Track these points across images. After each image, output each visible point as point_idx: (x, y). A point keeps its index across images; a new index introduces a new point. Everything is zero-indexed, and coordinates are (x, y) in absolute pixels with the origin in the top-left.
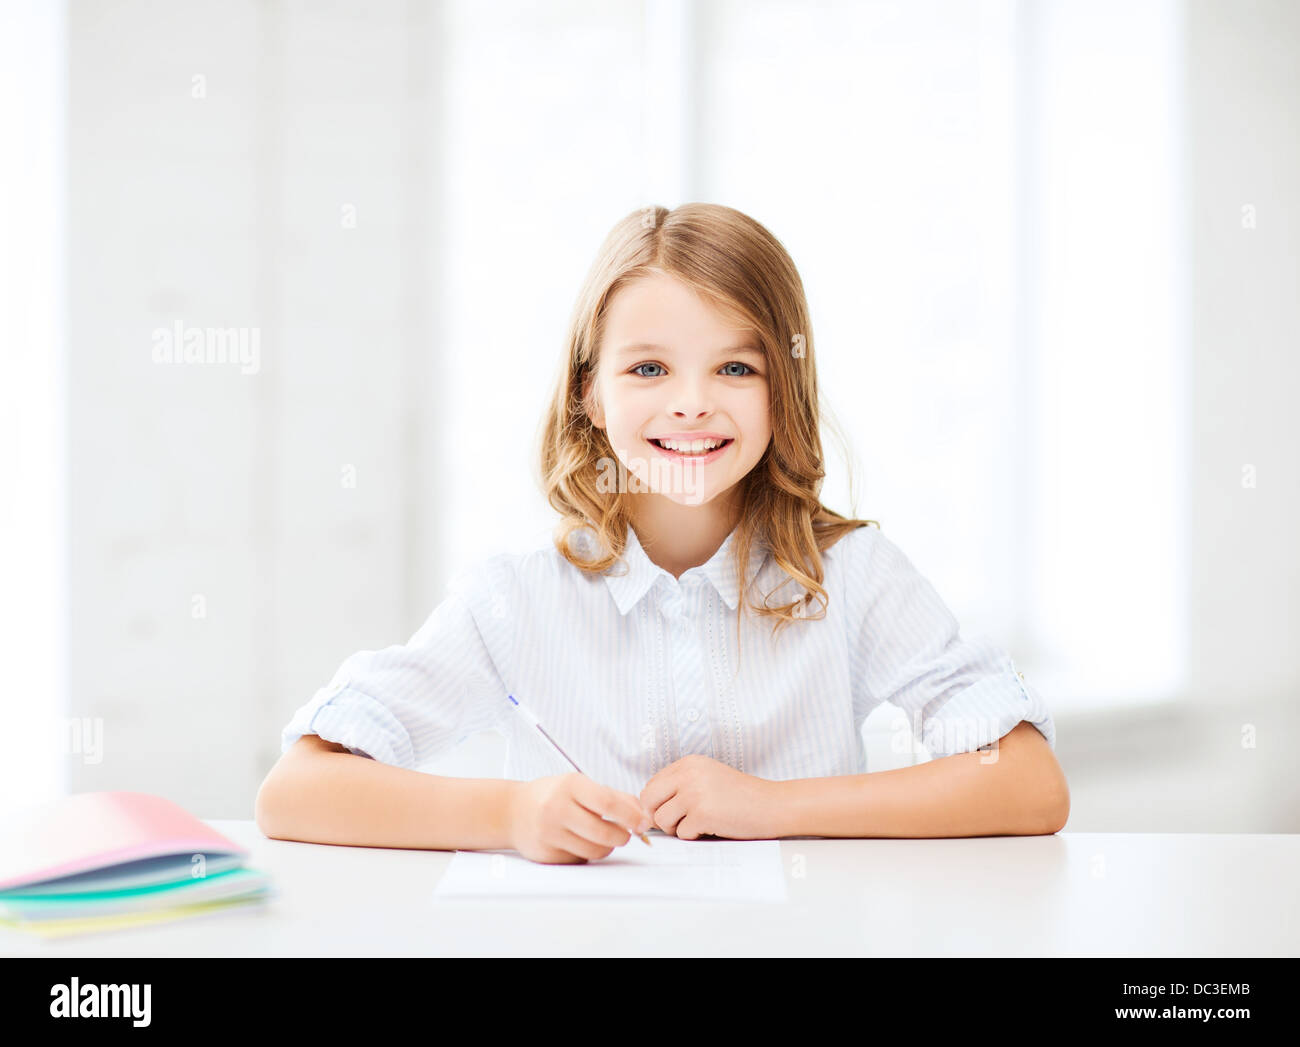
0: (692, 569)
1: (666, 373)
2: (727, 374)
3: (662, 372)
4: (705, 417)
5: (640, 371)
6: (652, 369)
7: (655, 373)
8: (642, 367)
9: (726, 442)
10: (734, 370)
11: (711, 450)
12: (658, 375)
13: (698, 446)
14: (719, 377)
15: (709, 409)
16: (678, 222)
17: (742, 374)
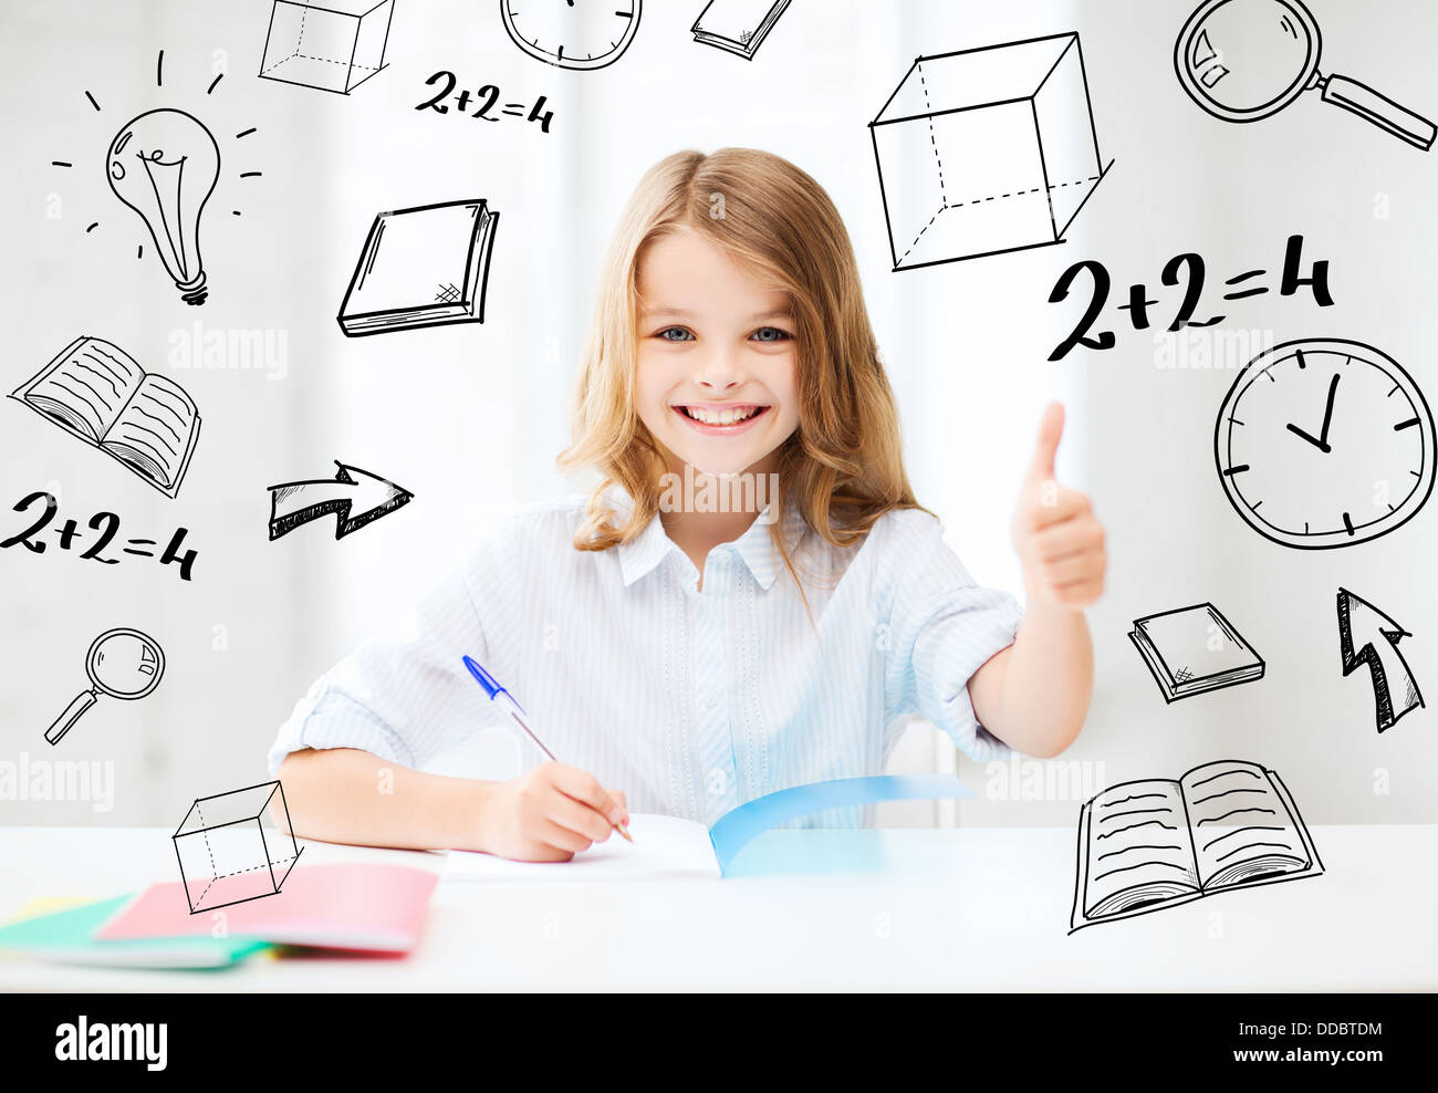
0: (722, 545)
1: (694, 339)
2: (761, 340)
3: (690, 337)
4: (735, 387)
5: (666, 335)
6: (679, 334)
7: (682, 338)
8: (670, 331)
9: (759, 411)
10: (767, 335)
11: (742, 420)
12: (685, 339)
13: (728, 417)
14: (749, 343)
15: (740, 379)
16: (710, 173)
17: (776, 339)
